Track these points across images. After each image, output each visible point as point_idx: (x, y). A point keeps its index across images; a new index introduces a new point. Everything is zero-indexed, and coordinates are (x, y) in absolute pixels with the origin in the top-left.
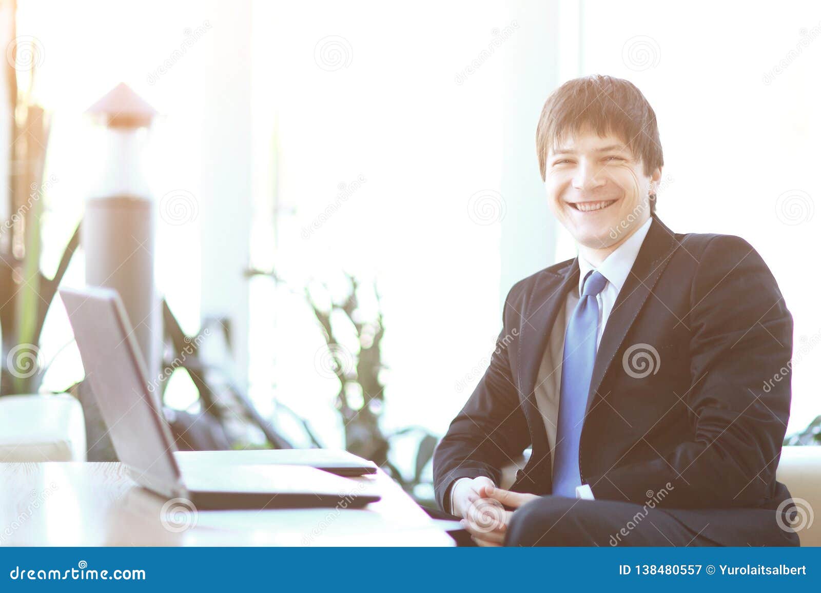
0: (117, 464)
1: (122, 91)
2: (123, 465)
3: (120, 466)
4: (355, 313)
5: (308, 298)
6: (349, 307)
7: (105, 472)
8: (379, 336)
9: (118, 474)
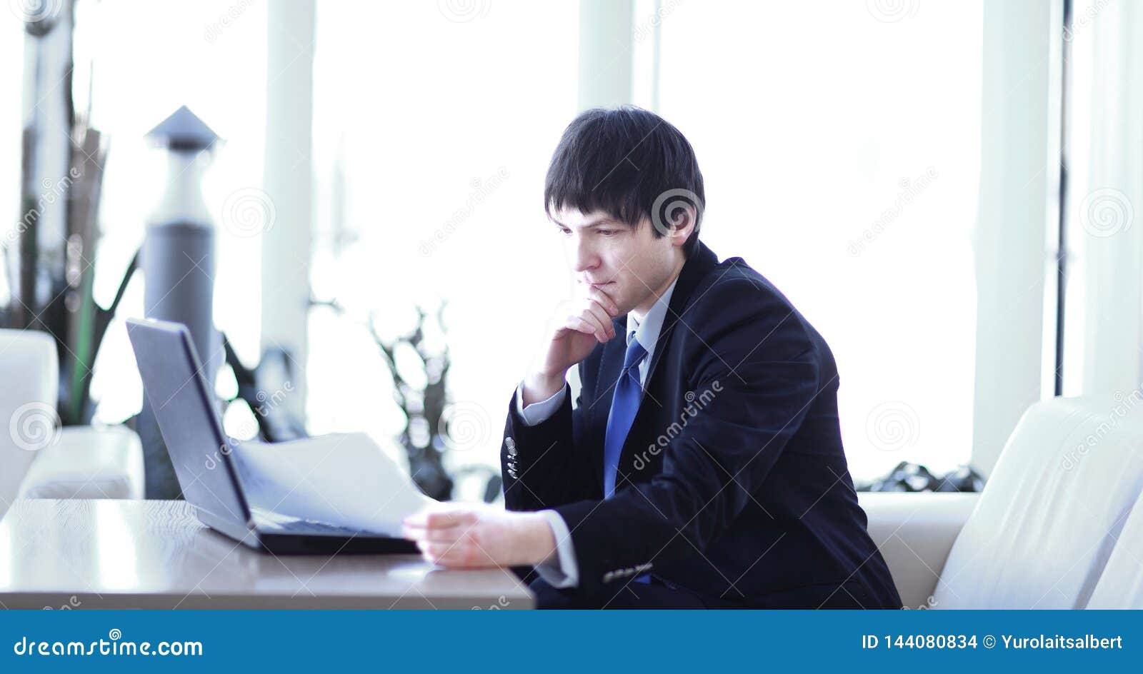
0: (182, 503)
1: (184, 115)
2: (188, 504)
3: (185, 506)
4: (420, 345)
5: (373, 332)
6: (415, 340)
7: (170, 510)
8: (444, 372)
9: (183, 513)
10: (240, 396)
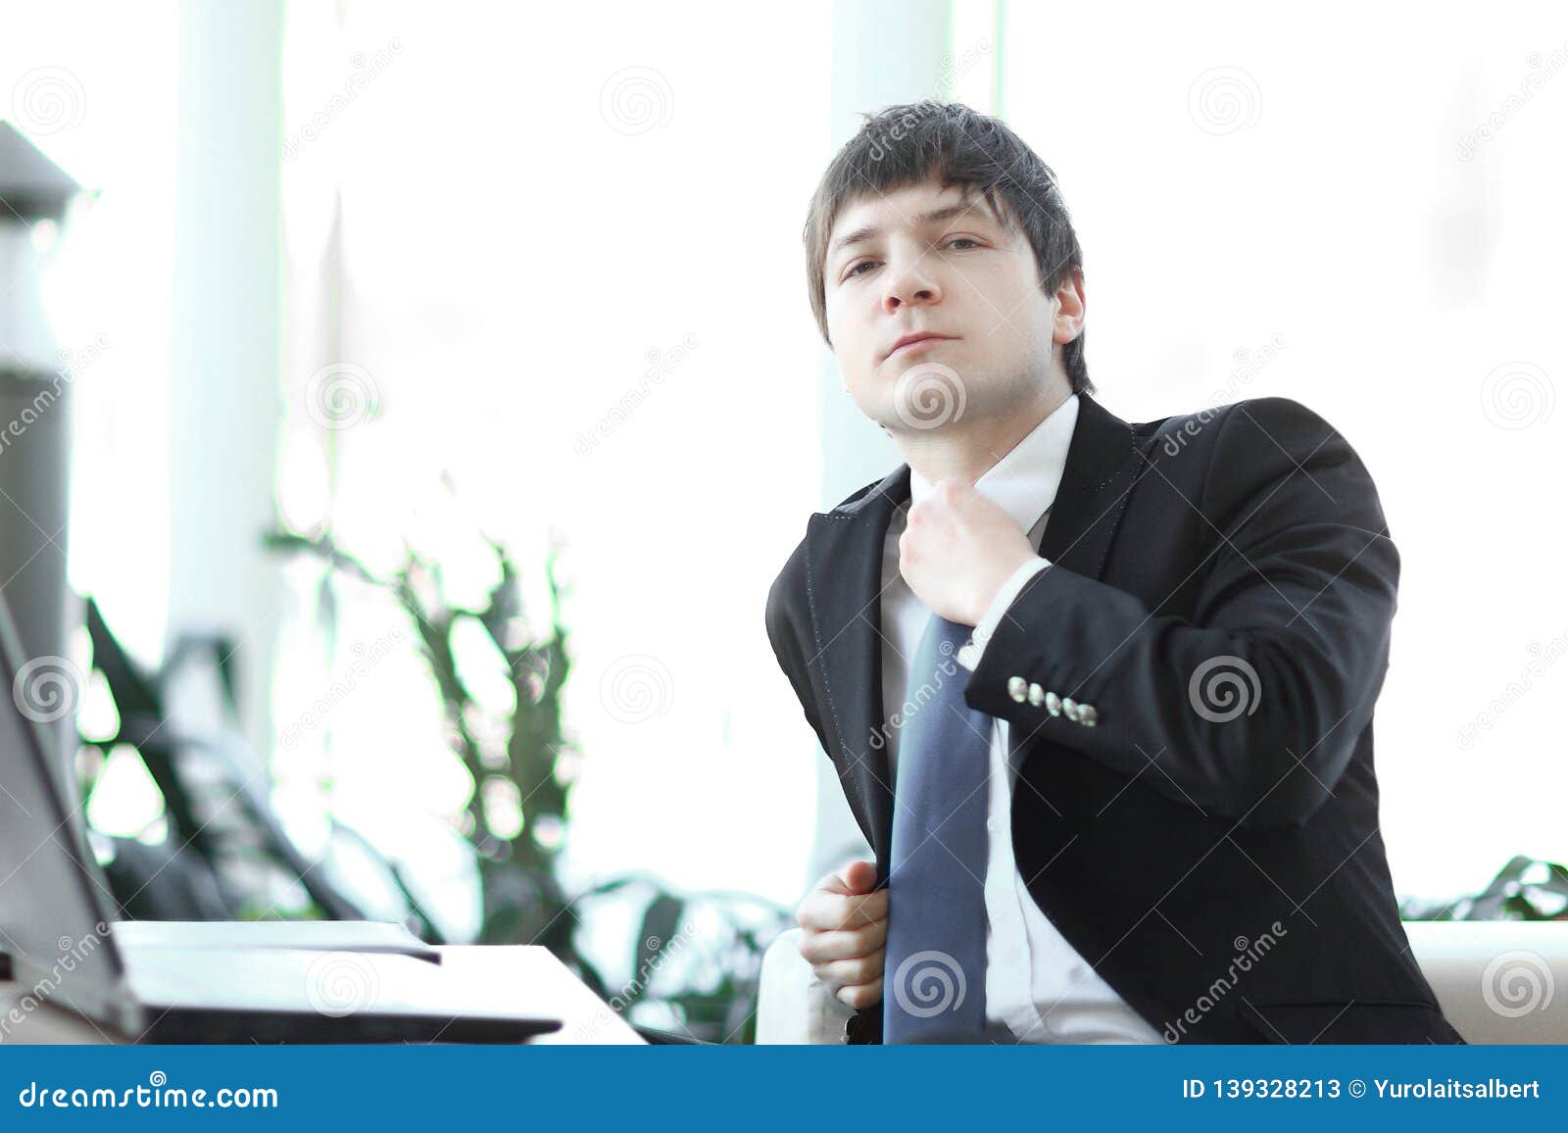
6: (496, 618)
10: (124, 737)
